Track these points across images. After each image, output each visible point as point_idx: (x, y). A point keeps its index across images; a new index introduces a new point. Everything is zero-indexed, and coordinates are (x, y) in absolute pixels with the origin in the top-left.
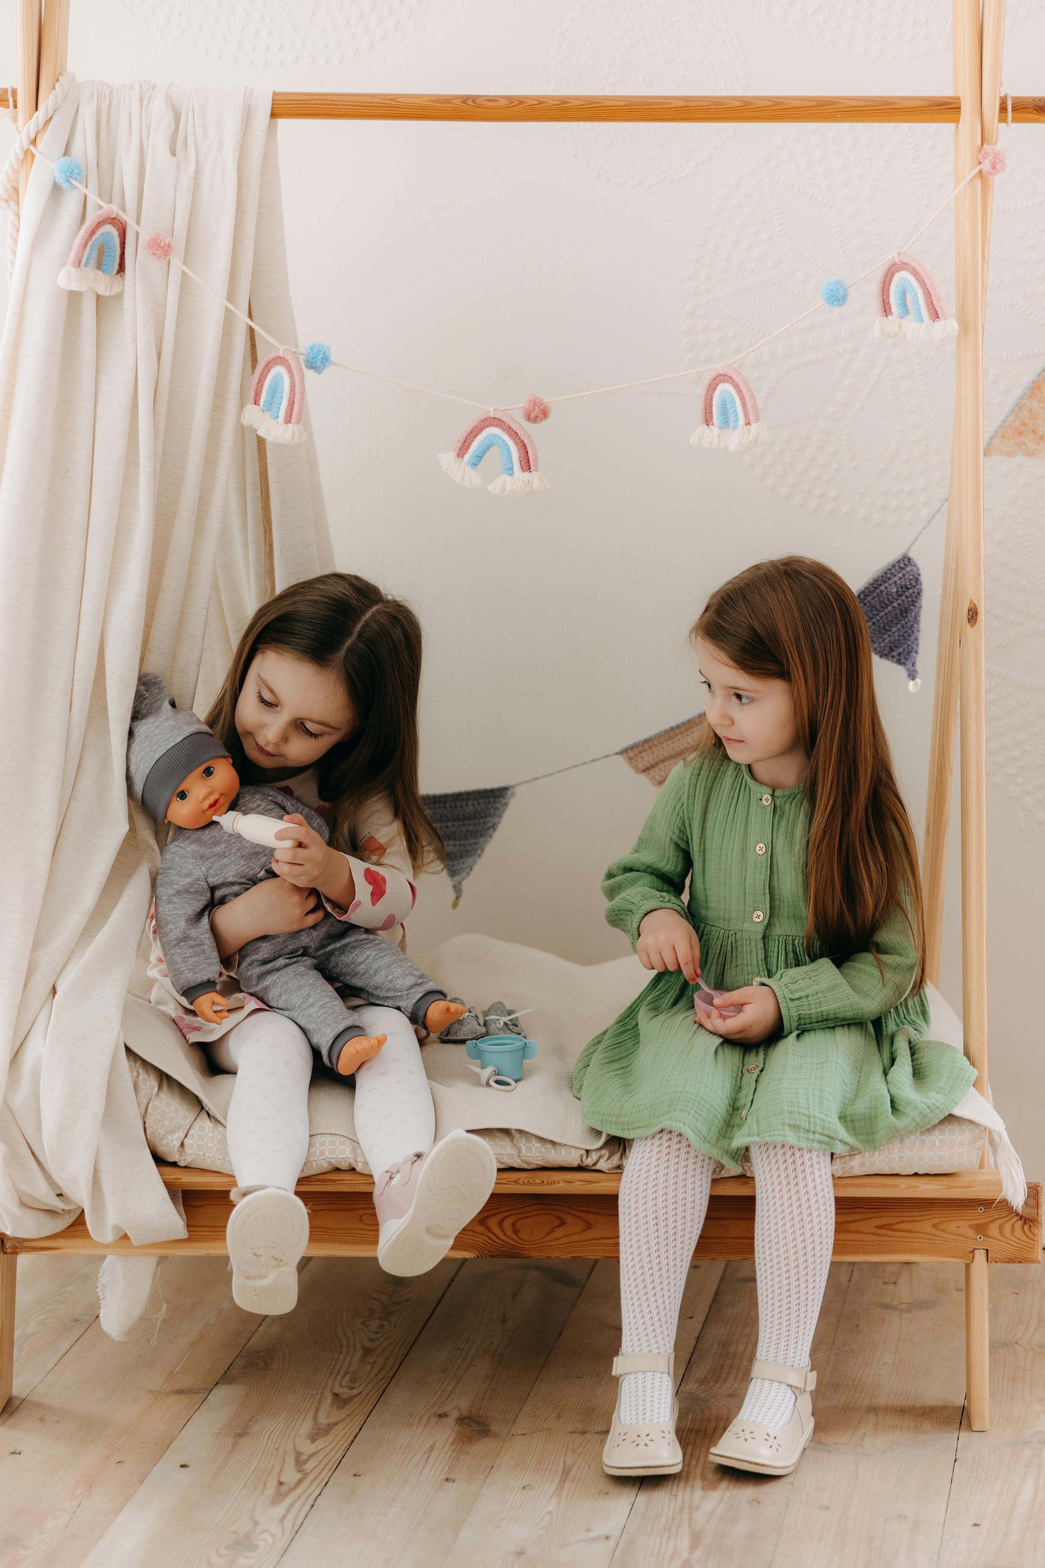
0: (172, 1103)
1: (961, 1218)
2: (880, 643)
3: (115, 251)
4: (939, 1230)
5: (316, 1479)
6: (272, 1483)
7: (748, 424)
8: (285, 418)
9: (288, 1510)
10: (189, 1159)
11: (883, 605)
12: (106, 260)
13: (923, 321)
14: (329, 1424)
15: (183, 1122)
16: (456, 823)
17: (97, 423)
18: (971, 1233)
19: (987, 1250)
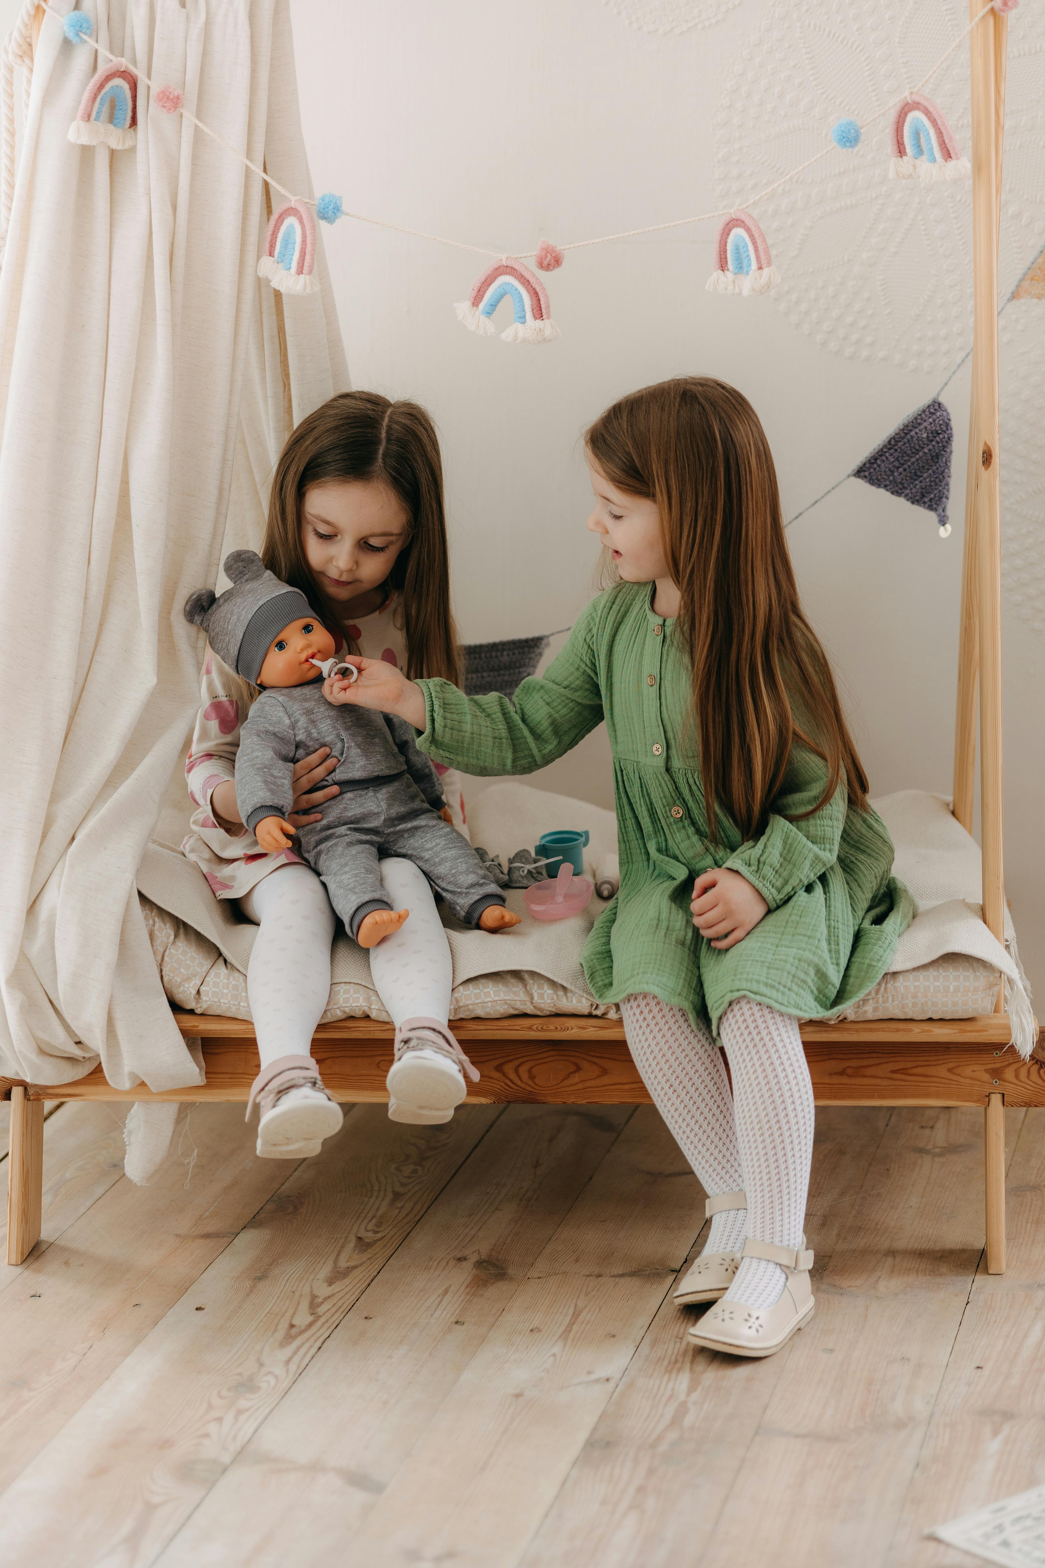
0: (189, 951)
1: (977, 1062)
2: (911, 489)
3: (127, 104)
4: (954, 1074)
5: (327, 1321)
6: (284, 1325)
7: (760, 268)
8: (298, 269)
9: (295, 1353)
10: (205, 1006)
11: (914, 450)
12: (118, 114)
13: (935, 161)
14: (348, 1268)
15: (199, 970)
16: (491, 674)
17: (113, 278)
18: (986, 1077)
19: (1003, 1095)
